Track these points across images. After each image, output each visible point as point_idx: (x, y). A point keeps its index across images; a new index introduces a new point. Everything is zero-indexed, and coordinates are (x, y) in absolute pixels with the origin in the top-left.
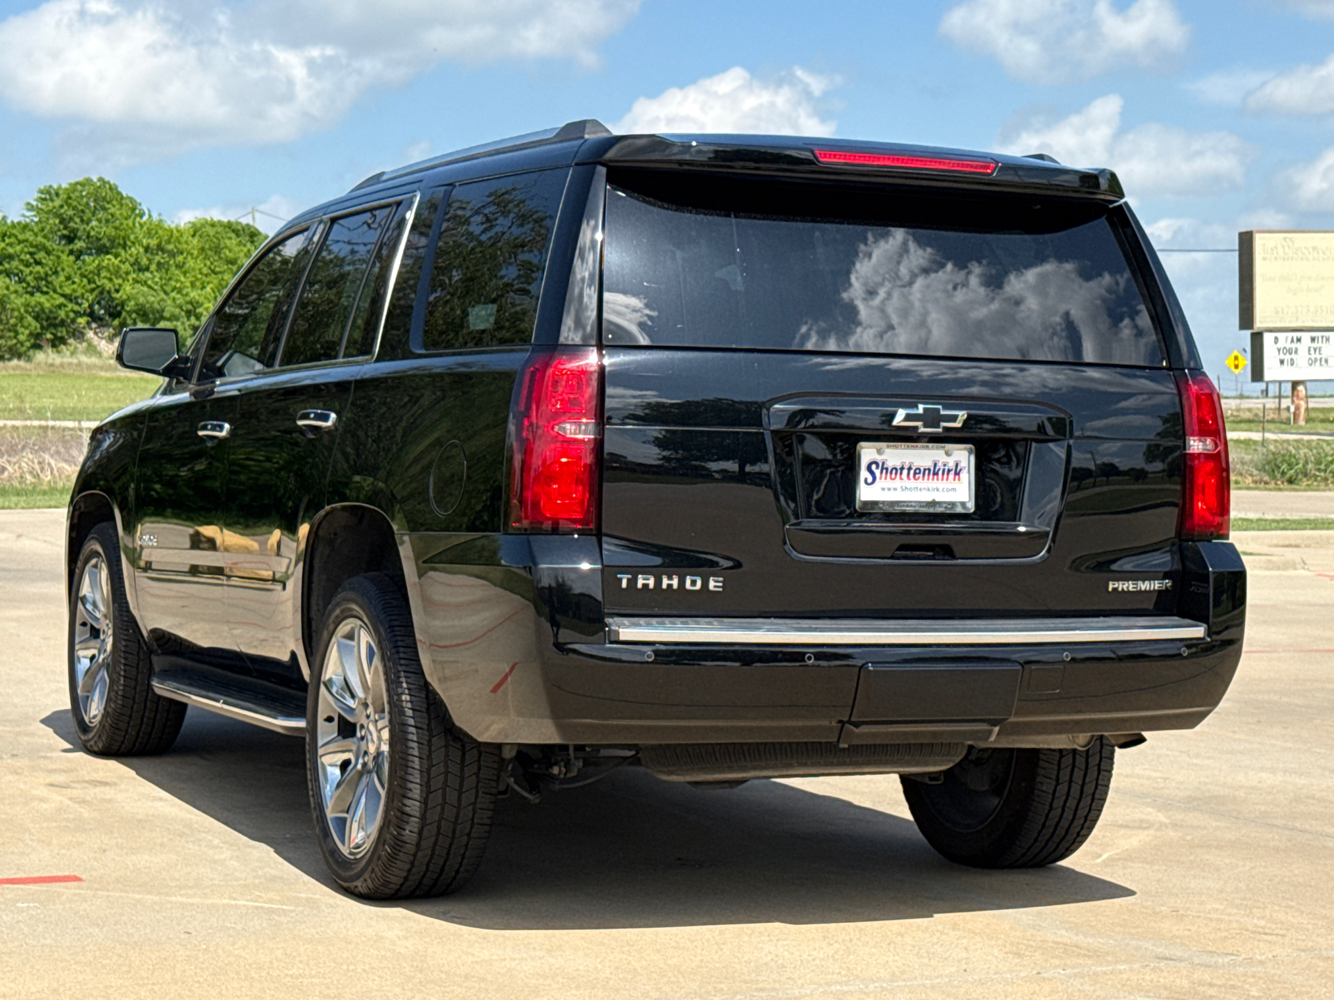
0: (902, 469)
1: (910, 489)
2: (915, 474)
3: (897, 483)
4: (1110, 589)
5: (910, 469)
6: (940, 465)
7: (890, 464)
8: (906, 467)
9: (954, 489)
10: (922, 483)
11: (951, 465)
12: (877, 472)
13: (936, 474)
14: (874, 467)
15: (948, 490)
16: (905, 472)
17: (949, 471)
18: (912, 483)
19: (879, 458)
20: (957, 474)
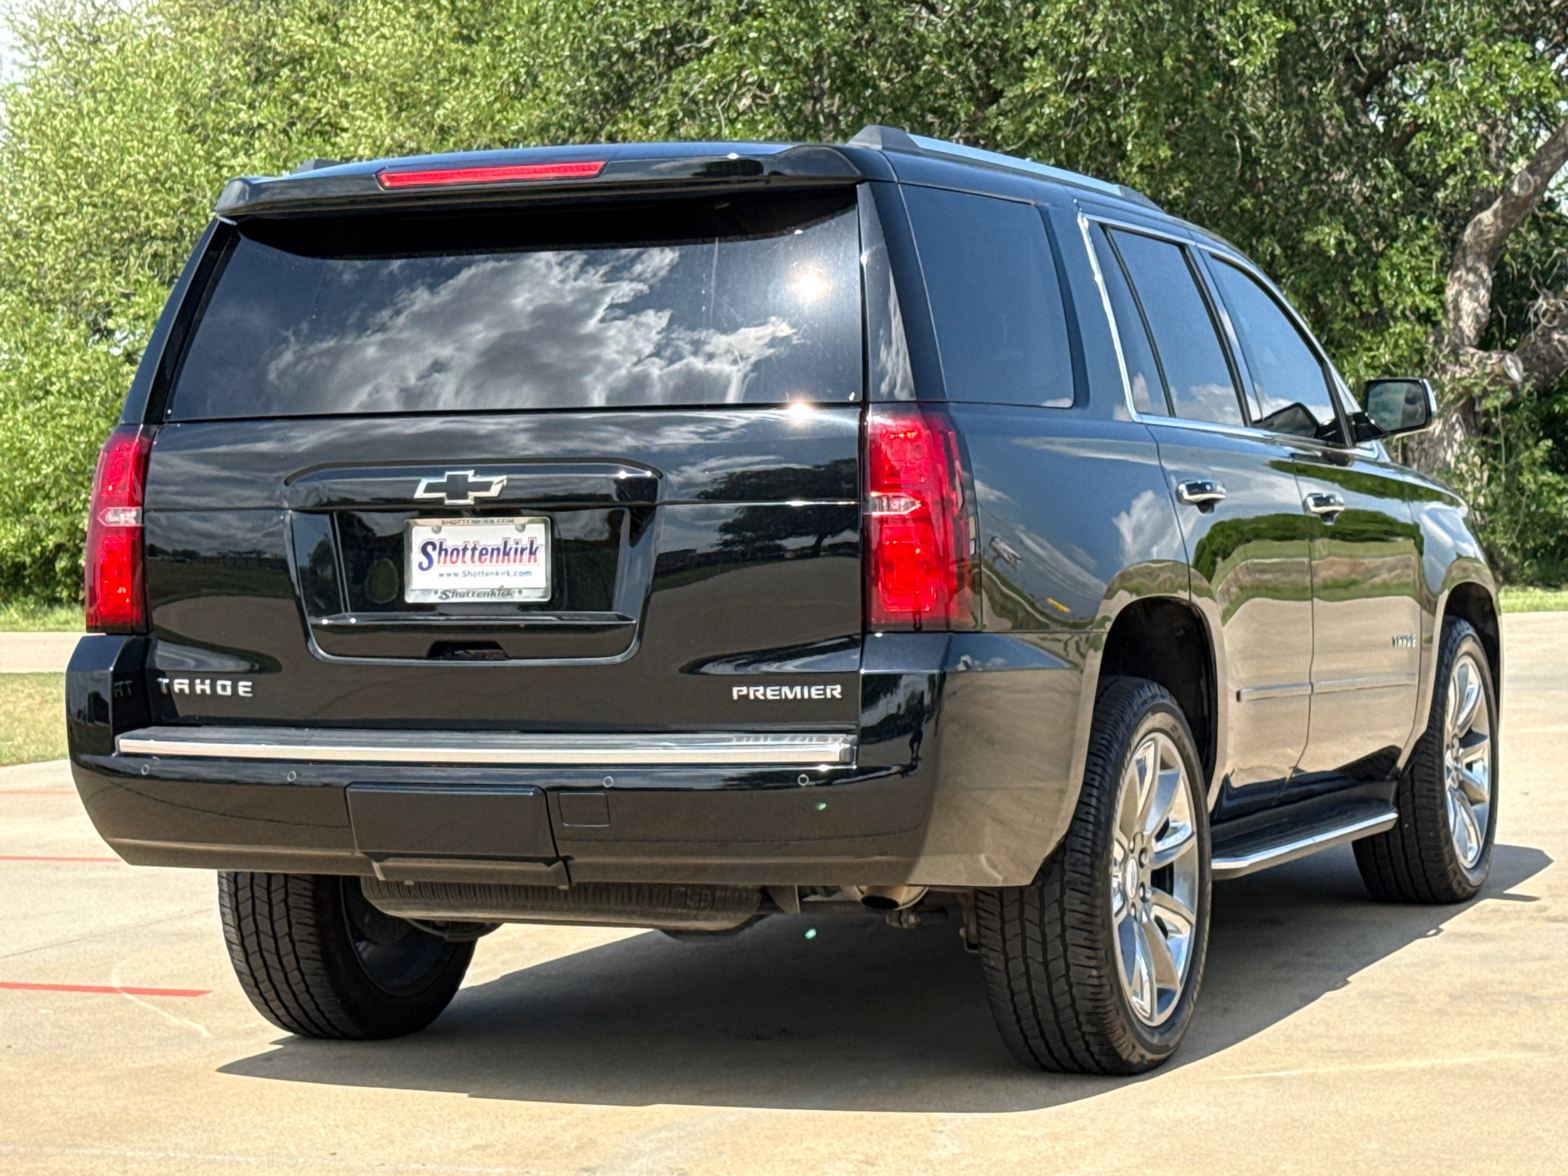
0: (465, 549)
1: (474, 575)
2: (481, 554)
3: (459, 567)
4: (735, 697)
5: (474, 549)
6: (511, 544)
7: (449, 545)
8: (470, 547)
9: (528, 573)
10: (488, 567)
11: (525, 543)
12: (434, 554)
13: (506, 554)
14: (429, 548)
15: (521, 574)
16: (469, 553)
17: (523, 550)
18: (477, 567)
19: (436, 538)
20: (532, 553)
